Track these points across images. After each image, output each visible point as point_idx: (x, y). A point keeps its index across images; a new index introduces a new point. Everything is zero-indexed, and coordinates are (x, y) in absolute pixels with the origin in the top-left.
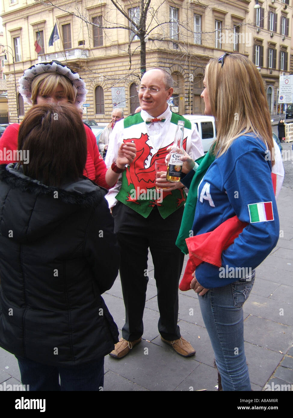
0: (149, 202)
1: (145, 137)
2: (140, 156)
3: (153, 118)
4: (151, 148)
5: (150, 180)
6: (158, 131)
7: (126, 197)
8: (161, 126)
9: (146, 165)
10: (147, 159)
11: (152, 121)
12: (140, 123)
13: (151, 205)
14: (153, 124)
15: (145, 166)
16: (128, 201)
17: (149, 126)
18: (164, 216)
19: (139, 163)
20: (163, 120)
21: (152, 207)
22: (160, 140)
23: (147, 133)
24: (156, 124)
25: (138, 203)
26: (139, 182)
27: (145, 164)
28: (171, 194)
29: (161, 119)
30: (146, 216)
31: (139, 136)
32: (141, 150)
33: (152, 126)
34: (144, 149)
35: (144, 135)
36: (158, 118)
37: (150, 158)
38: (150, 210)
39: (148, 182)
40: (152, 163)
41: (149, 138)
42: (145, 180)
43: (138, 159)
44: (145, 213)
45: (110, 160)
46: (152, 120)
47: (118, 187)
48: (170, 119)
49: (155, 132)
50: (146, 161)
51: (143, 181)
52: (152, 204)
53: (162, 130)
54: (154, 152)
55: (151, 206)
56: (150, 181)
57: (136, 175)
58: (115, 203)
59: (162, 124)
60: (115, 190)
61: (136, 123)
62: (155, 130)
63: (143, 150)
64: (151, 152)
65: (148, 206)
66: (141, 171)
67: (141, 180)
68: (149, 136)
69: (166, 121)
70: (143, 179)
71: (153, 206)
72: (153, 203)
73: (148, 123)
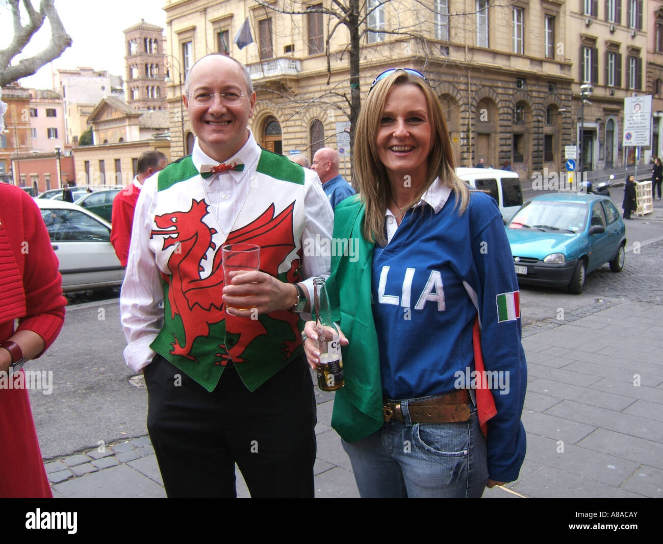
0: (215, 356)
1: (200, 207)
2: (190, 251)
3: (217, 164)
4: (213, 231)
5: (212, 304)
6: (229, 192)
7: (171, 344)
8: (235, 181)
9: (203, 270)
10: (205, 257)
11: (214, 171)
12: (190, 176)
13: (220, 362)
14: (217, 178)
15: (201, 273)
16: (173, 353)
17: (208, 182)
18: (251, 384)
19: (187, 266)
20: (239, 168)
21: (222, 366)
22: (232, 211)
23: (204, 200)
24: (223, 178)
25: (193, 359)
26: (191, 309)
27: (201, 269)
28: (265, 333)
29: (233, 166)
30: (210, 388)
31: (186, 207)
32: (192, 238)
33: (216, 182)
34: (196, 234)
35: (198, 203)
36: (227, 163)
37: (211, 254)
38: (218, 373)
39: (209, 310)
40: (217, 265)
41: (209, 209)
42: (202, 305)
43: (186, 258)
44: (208, 379)
45: (133, 262)
46: (215, 168)
47: (155, 320)
48: (257, 163)
49: (222, 195)
50: (203, 263)
51: (199, 308)
52: (221, 359)
53: (237, 189)
54: (219, 240)
55: (220, 365)
56: (212, 306)
57: (184, 294)
58: (149, 358)
59: (237, 177)
60: (150, 329)
61: (183, 178)
62: (222, 190)
63: (195, 237)
64: (213, 241)
65: (214, 364)
66: (192, 286)
67: (194, 305)
68: (208, 206)
69: (246, 169)
70: (197, 303)
71: (225, 363)
72: (224, 356)
73: (205, 175)
